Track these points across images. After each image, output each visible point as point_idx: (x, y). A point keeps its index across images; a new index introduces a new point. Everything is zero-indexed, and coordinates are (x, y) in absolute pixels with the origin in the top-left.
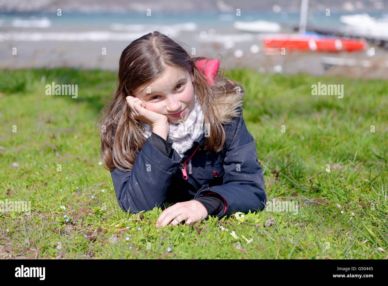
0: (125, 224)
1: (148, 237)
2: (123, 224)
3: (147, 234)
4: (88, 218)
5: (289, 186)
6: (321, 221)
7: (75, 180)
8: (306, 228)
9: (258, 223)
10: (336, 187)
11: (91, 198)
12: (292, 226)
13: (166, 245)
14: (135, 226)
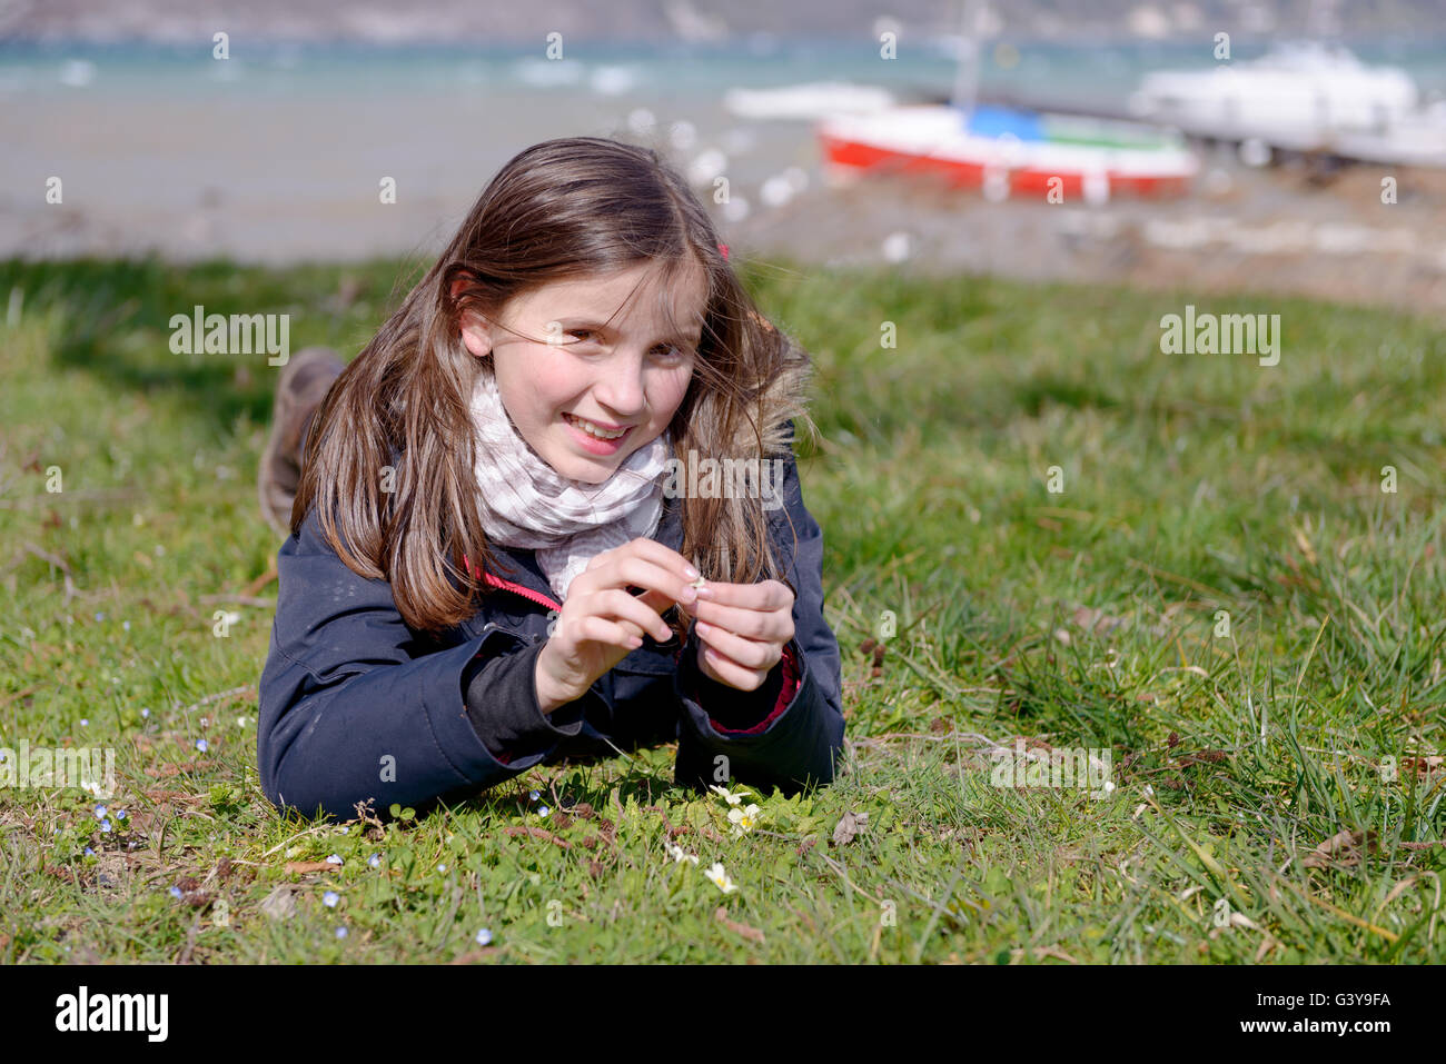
0: (321, 847)
1: (405, 891)
2: (315, 846)
3: (404, 882)
4: (183, 827)
5: (924, 693)
6: (1033, 819)
7: (137, 683)
8: (979, 846)
9: (810, 832)
10: (1087, 695)
11: (196, 749)
12: (930, 839)
13: (471, 920)
14: (360, 851)
